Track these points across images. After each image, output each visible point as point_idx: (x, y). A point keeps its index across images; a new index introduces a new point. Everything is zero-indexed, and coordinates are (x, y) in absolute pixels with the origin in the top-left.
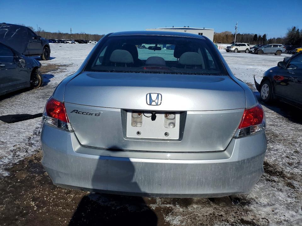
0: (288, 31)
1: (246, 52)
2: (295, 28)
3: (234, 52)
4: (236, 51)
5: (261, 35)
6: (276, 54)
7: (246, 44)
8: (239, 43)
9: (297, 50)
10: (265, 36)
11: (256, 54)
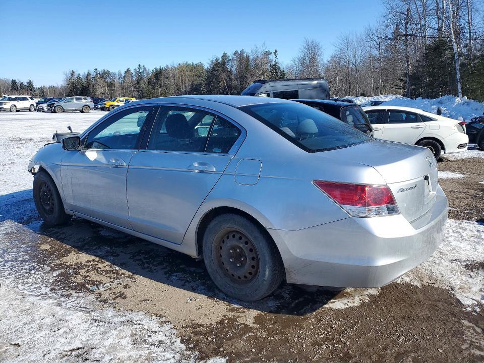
0: (65, 77)
1: (30, 111)
2: (73, 72)
3: (11, 111)
4: (14, 109)
5: (22, 81)
6: (82, 112)
7: (28, 97)
8: (16, 96)
9: (105, 104)
10: (30, 83)
11: (52, 112)
